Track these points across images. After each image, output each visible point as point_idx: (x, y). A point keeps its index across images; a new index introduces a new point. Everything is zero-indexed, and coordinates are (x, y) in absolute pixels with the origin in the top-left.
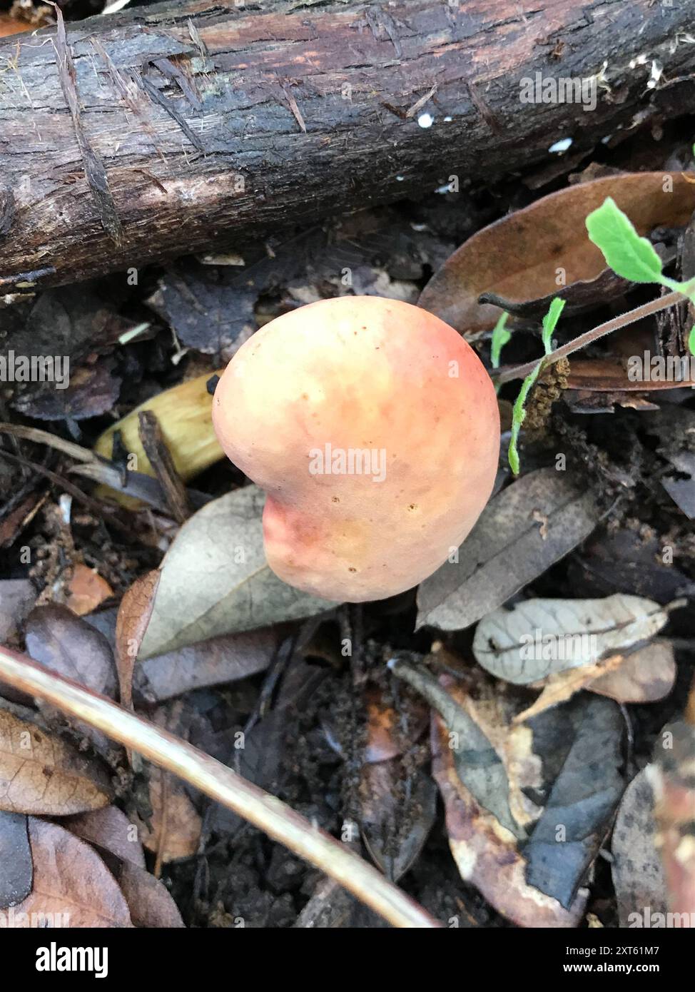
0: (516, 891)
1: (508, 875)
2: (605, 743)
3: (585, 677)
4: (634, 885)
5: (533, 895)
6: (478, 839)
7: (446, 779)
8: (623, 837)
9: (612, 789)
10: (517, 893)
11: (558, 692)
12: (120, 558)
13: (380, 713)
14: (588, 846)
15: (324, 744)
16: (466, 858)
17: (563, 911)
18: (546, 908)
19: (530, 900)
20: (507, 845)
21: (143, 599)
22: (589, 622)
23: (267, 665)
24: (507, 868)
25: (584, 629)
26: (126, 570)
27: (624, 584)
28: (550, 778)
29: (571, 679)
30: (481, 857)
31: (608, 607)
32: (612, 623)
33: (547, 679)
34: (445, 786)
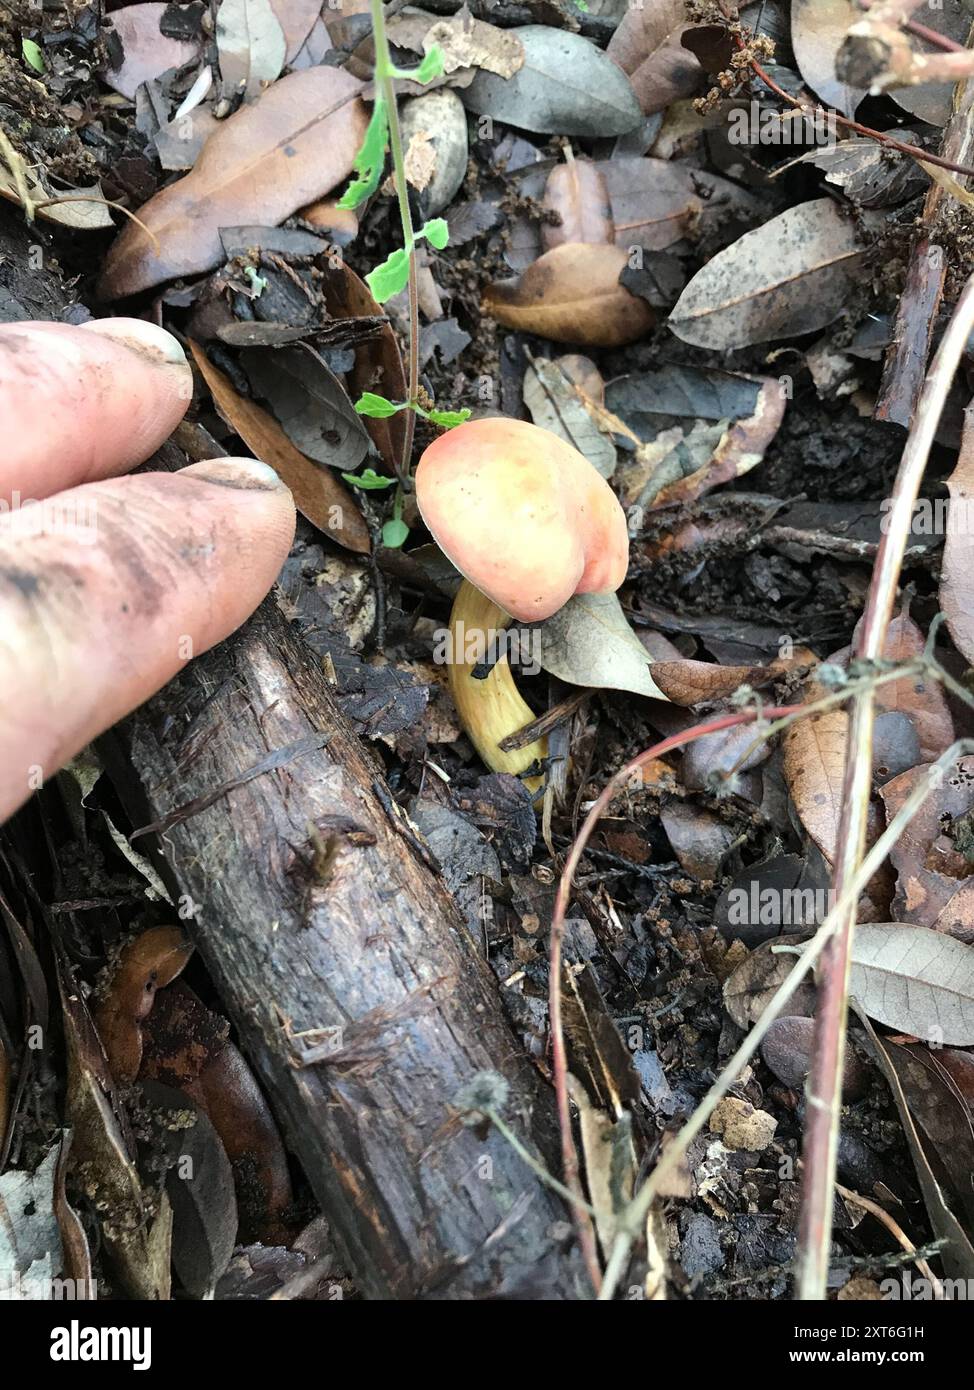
0: (761, 421)
1: (751, 430)
2: (638, 388)
3: (596, 408)
4: (744, 330)
5: (759, 410)
6: (732, 456)
7: (696, 489)
8: (715, 342)
9: (673, 374)
10: (762, 420)
11: (613, 423)
12: (616, 755)
13: (662, 547)
14: (716, 379)
15: (699, 578)
16: (747, 462)
17: (764, 387)
18: (766, 399)
19: (764, 410)
20: (729, 436)
21: (676, 672)
22: (550, 418)
23: (659, 635)
24: (747, 432)
25: (557, 420)
26: (625, 747)
27: (515, 397)
28: (673, 422)
29: (600, 417)
30: (743, 451)
31: (536, 406)
32: (548, 401)
33: (606, 433)
34: (702, 489)
